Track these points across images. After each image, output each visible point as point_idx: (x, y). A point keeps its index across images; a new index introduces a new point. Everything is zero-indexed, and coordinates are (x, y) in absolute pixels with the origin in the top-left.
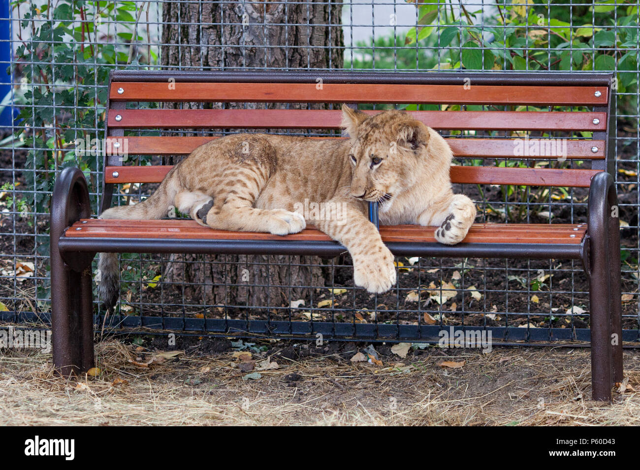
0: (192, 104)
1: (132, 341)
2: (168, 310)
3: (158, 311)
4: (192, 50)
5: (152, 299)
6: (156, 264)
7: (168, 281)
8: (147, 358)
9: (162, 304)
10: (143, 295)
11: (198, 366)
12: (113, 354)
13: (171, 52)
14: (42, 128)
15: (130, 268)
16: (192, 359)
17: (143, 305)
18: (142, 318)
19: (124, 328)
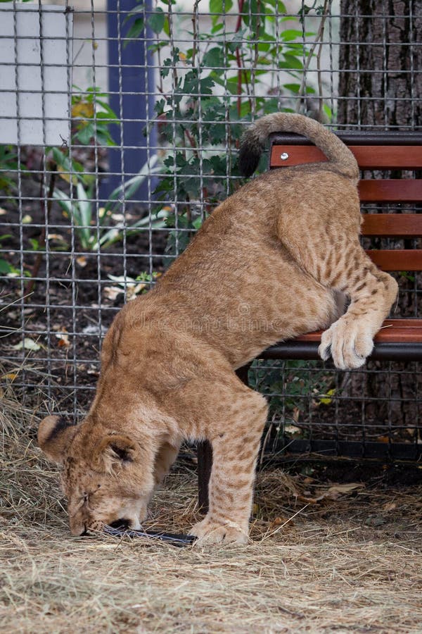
0: (376, 172)
1: (299, 471)
2: (345, 431)
3: (333, 433)
4: (376, 105)
5: (325, 418)
6: (331, 374)
7: (345, 395)
8: (317, 492)
9: (336, 424)
10: (314, 413)
11: (381, 502)
12: (275, 487)
13: (349, 108)
14: (187, 203)
15: (296, 379)
16: (374, 493)
17: (313, 426)
18: (312, 443)
19: (288, 454)
